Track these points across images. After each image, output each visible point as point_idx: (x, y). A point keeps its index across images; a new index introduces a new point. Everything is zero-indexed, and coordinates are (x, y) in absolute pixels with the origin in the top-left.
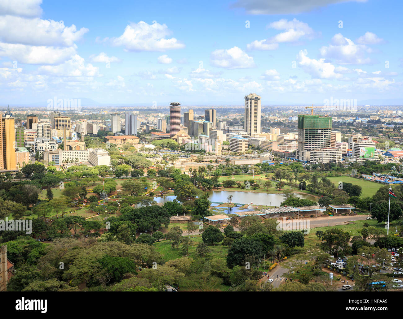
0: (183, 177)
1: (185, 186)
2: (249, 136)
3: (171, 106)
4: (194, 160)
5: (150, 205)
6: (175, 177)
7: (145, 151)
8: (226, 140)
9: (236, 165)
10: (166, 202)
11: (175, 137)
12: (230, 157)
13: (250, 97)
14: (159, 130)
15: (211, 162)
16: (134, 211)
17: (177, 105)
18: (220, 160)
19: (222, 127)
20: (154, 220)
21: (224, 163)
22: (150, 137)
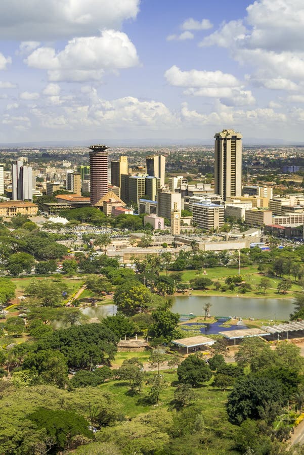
0: (123, 274)
1: (132, 289)
2: (222, 201)
3: (91, 150)
4: (137, 244)
5: (78, 323)
6: (109, 274)
7: (52, 229)
8: (185, 208)
9: (208, 252)
10: (106, 318)
11: (100, 203)
12: (197, 238)
13: (223, 136)
14: (69, 191)
15: (164, 246)
16: (59, 333)
17: (102, 149)
18: (180, 243)
19: (175, 186)
20: (93, 347)
21: (188, 249)
22: (56, 204)
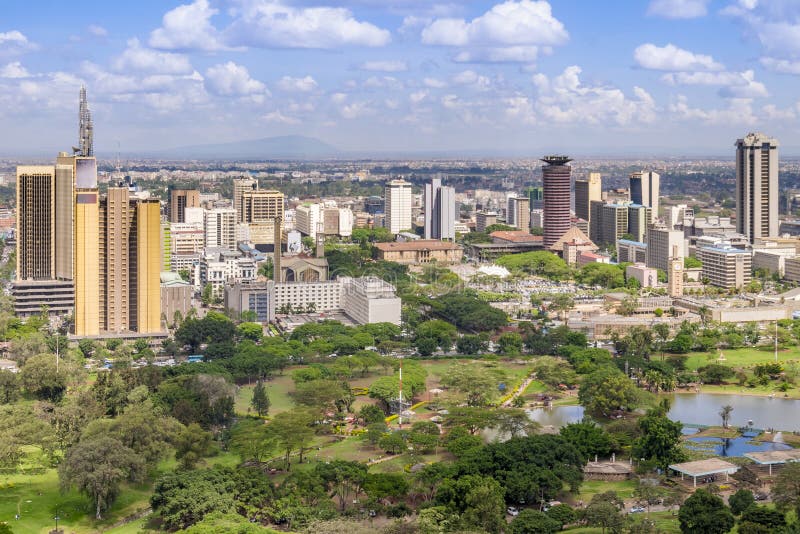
0: (593, 356)
1: (608, 381)
2: (748, 244)
3: (545, 164)
4: (614, 310)
5: (523, 434)
6: (572, 356)
7: (485, 284)
8: (690, 255)
9: (726, 324)
10: (566, 426)
11: (558, 245)
12: (709, 302)
13: (748, 142)
14: (511, 226)
15: (658, 314)
16: (492, 449)
17: (562, 161)
18: (683, 309)
19: (675, 220)
20: (545, 473)
21: (695, 318)
22: (490, 245)
